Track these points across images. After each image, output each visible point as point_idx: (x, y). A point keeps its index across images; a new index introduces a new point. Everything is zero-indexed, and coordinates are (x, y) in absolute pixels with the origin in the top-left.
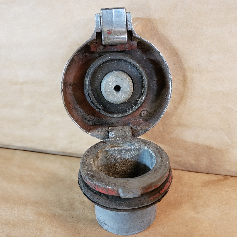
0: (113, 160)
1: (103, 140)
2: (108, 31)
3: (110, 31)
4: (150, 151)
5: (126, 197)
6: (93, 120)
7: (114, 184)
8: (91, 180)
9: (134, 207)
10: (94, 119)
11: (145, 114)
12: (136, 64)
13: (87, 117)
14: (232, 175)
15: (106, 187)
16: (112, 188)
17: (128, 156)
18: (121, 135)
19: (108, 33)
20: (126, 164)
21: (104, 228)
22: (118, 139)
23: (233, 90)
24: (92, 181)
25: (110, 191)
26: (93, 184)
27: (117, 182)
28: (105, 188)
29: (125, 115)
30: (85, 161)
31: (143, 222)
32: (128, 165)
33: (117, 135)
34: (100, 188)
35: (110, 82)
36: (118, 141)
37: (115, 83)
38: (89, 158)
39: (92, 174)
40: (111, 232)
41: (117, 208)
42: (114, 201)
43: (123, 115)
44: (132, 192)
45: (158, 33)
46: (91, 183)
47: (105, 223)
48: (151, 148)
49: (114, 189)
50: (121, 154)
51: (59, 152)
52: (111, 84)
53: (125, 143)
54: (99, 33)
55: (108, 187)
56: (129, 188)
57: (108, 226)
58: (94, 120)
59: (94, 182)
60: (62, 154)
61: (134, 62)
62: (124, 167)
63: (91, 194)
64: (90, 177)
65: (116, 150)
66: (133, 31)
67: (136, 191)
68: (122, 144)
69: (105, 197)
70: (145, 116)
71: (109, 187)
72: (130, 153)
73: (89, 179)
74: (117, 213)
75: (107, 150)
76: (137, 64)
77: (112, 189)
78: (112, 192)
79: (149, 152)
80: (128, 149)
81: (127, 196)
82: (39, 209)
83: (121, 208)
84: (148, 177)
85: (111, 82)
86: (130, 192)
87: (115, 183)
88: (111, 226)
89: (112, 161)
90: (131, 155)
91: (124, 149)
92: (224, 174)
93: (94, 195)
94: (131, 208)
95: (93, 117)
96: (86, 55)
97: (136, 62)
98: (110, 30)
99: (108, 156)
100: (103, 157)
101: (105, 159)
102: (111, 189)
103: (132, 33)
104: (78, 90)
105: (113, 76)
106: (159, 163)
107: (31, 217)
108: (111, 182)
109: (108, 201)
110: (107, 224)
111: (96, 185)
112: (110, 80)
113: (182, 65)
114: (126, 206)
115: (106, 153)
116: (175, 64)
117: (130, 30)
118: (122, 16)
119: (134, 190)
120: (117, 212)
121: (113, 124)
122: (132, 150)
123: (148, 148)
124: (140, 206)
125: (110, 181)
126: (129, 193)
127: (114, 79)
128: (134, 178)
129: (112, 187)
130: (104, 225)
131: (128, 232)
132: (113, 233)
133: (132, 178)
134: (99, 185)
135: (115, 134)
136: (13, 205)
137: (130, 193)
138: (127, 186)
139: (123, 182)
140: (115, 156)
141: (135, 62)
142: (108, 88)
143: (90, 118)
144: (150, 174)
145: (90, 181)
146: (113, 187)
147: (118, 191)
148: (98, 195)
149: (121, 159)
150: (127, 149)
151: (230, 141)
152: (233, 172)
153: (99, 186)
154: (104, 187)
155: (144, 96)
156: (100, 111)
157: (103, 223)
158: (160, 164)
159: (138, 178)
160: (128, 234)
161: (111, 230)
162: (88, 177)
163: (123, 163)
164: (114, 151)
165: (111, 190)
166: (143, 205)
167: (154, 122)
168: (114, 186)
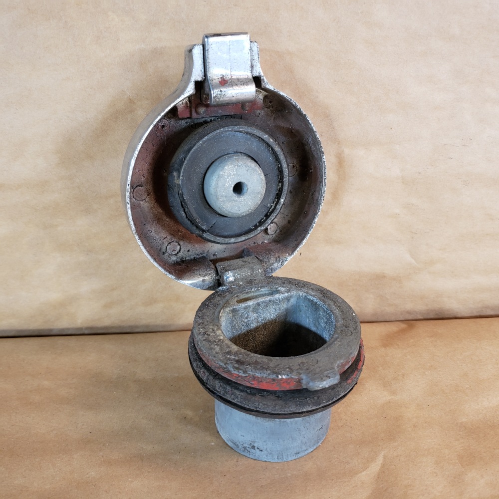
0: (243, 325)
1: (214, 291)
2: (220, 80)
3: (224, 79)
4: (311, 298)
5: (319, 387)
6: (178, 253)
7: (288, 370)
8: (241, 370)
9: (326, 402)
10: (180, 251)
11: (272, 229)
12: (269, 139)
13: (166, 249)
14: (416, 318)
15: (278, 377)
16: (288, 377)
17: (270, 313)
18: (246, 276)
19: (220, 82)
20: (265, 329)
21: (251, 456)
22: (241, 283)
23: (420, 173)
24: (245, 372)
25: (283, 383)
26: (247, 377)
27: (291, 365)
28: (274, 380)
29: (249, 237)
30: (206, 336)
31: (322, 428)
32: (269, 330)
33: (239, 277)
34: (263, 381)
35: (226, 177)
36: (244, 287)
37: (236, 178)
38: (211, 330)
39: (237, 358)
40: (267, 461)
41: (298, 411)
42: (290, 400)
43: (247, 238)
44: (326, 376)
45: (294, 78)
46: (241, 376)
47: (253, 447)
48: (311, 292)
49: (292, 378)
50: (257, 313)
51: (81, 329)
52: (228, 180)
53: (259, 290)
54: (201, 81)
55: (280, 377)
56: (318, 370)
57: (262, 451)
58: (180, 254)
59: (251, 373)
60: (86, 332)
61: (265, 135)
62: (261, 336)
63: (242, 397)
64: (236, 365)
65: (249, 306)
66: (262, 78)
67: (332, 374)
68: (253, 292)
69: (272, 396)
70: (273, 233)
71: (282, 377)
72: (274, 307)
73: (238, 369)
74: (283, 422)
75: (233, 309)
76: (271, 140)
77: (289, 379)
78: (289, 384)
79: (309, 300)
80: (270, 301)
81: (321, 386)
82: (101, 454)
83: (305, 410)
84: (337, 345)
85: (228, 176)
86: (324, 376)
87: (288, 366)
88: (268, 449)
89: (241, 328)
90: (275, 310)
91: (263, 302)
92: (403, 319)
93: (249, 396)
94: (321, 406)
95: (178, 247)
96: (162, 124)
97: (269, 136)
98: (223, 76)
99: (235, 319)
100: (226, 323)
101: (230, 327)
102: (286, 379)
103: (261, 82)
104: (148, 195)
105: (231, 164)
106: (339, 317)
107: (93, 473)
108: (280, 365)
109: (280, 402)
110: (258, 448)
111: (254, 378)
112: (226, 174)
113: (336, 136)
114: (314, 404)
115: (231, 315)
116: (323, 134)
117: (257, 75)
118: (244, 49)
119: (329, 372)
120: (282, 420)
121: (216, 255)
122: (277, 301)
123: (305, 294)
124: (335, 398)
125: (278, 365)
126: (322, 379)
127: (234, 171)
128: (315, 352)
129: (288, 375)
130: (253, 451)
131: (299, 453)
132: (270, 462)
133: (313, 352)
134: (262, 375)
135: (234, 276)
136: (37, 460)
137: (324, 379)
138: (312, 368)
139: (302, 363)
140: (247, 318)
141: (267, 136)
142: (223, 188)
143: (171, 251)
144: (338, 340)
145: (238, 372)
146: (290, 375)
147: (299, 381)
148: (257, 395)
149: (258, 321)
150: (268, 302)
151: (413, 261)
152: (417, 313)
153: (263, 377)
154: (272, 378)
155: (282, 199)
156: (204, 235)
157: (247, 448)
158: (343, 319)
159: (322, 350)
160: (298, 457)
161: (267, 456)
162: (233, 366)
163: (261, 329)
164: (246, 308)
165: (287, 382)
166: (339, 396)
167: (296, 242)
168: (290, 373)
